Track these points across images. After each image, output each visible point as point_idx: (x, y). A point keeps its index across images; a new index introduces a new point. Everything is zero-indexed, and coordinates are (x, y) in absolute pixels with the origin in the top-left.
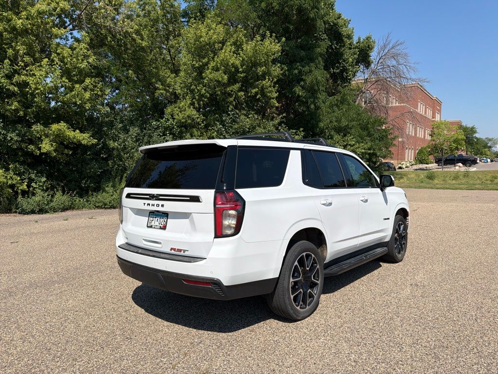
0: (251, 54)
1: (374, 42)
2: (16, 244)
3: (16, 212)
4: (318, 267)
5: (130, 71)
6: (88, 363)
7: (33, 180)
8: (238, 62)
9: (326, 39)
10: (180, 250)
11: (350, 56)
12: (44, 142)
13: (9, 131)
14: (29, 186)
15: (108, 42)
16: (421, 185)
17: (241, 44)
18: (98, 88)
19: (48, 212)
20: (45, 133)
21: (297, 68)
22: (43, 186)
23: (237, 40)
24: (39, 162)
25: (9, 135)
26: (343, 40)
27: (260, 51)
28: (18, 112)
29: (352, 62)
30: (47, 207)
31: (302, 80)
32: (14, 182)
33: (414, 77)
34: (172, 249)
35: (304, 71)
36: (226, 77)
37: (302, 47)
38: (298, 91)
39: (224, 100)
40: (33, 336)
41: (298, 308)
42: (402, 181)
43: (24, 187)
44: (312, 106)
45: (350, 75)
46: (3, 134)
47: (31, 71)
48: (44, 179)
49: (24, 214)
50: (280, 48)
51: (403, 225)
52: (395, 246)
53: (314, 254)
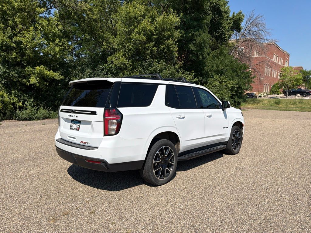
0: (161, 23)
1: (243, 16)
2: (11, 138)
3: (15, 119)
4: (173, 155)
5: (86, 34)
6: (30, 205)
7: (26, 100)
8: (152, 29)
9: (211, 14)
10: (85, 143)
11: (227, 25)
12: (32, 78)
13: (12, 70)
14: (23, 104)
15: (72, 16)
16: (271, 107)
17: (155, 17)
18: (66, 45)
19: (34, 120)
20: (32, 72)
21: (191, 33)
22: (31, 104)
23: (153, 15)
24: (29, 90)
25: (11, 73)
26: (222, 15)
27: (166, 22)
28: (17, 59)
29: (228, 29)
30: (34, 117)
31: (194, 40)
32: (14, 102)
33: (268, 38)
34: (81, 142)
35: (195, 34)
36: (145, 38)
37: (195, 19)
38: (192, 47)
39: (144, 53)
40: (5, 189)
41: (158, 178)
42: (259, 105)
43: (21, 104)
44: (200, 57)
45: (226, 37)
46: (8, 72)
47: (24, 34)
48: (32, 100)
49: (20, 120)
50: (180, 20)
51: (239, 132)
52: (232, 145)
53: (170, 147)
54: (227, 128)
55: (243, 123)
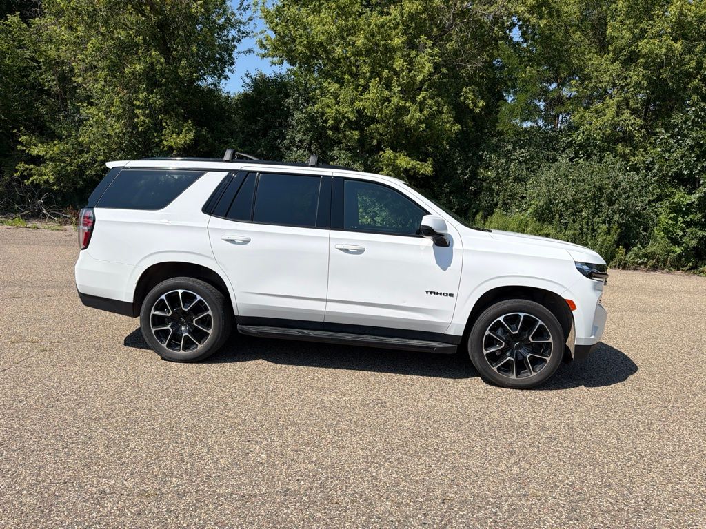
51: (540, 323)
52: (485, 352)
53: (201, 296)
54: (451, 295)
55: (564, 298)
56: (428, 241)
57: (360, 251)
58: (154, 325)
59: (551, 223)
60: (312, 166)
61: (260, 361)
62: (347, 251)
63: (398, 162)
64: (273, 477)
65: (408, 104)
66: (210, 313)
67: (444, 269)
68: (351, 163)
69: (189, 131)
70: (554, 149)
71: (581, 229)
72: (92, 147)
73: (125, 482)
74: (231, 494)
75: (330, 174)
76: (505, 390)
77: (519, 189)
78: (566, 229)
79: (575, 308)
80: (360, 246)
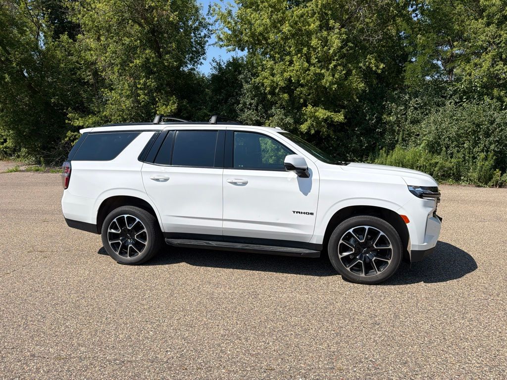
41: (117, 253)
51: (382, 233)
52: (340, 256)
53: (139, 219)
54: (312, 214)
55: (399, 214)
56: (293, 175)
57: (245, 184)
58: (110, 239)
59: (439, 154)
60: (212, 124)
61: (183, 264)
62: (235, 183)
63: (317, 114)
64: (150, 349)
65: (323, 71)
66: (145, 230)
67: (306, 194)
68: (284, 117)
69: (174, 103)
70: (443, 97)
71: (464, 157)
72: (113, 118)
73: (51, 349)
74: (115, 360)
75: (224, 129)
76: (356, 285)
77: (415, 129)
78: (451, 157)
79: (408, 221)
80: (245, 180)
